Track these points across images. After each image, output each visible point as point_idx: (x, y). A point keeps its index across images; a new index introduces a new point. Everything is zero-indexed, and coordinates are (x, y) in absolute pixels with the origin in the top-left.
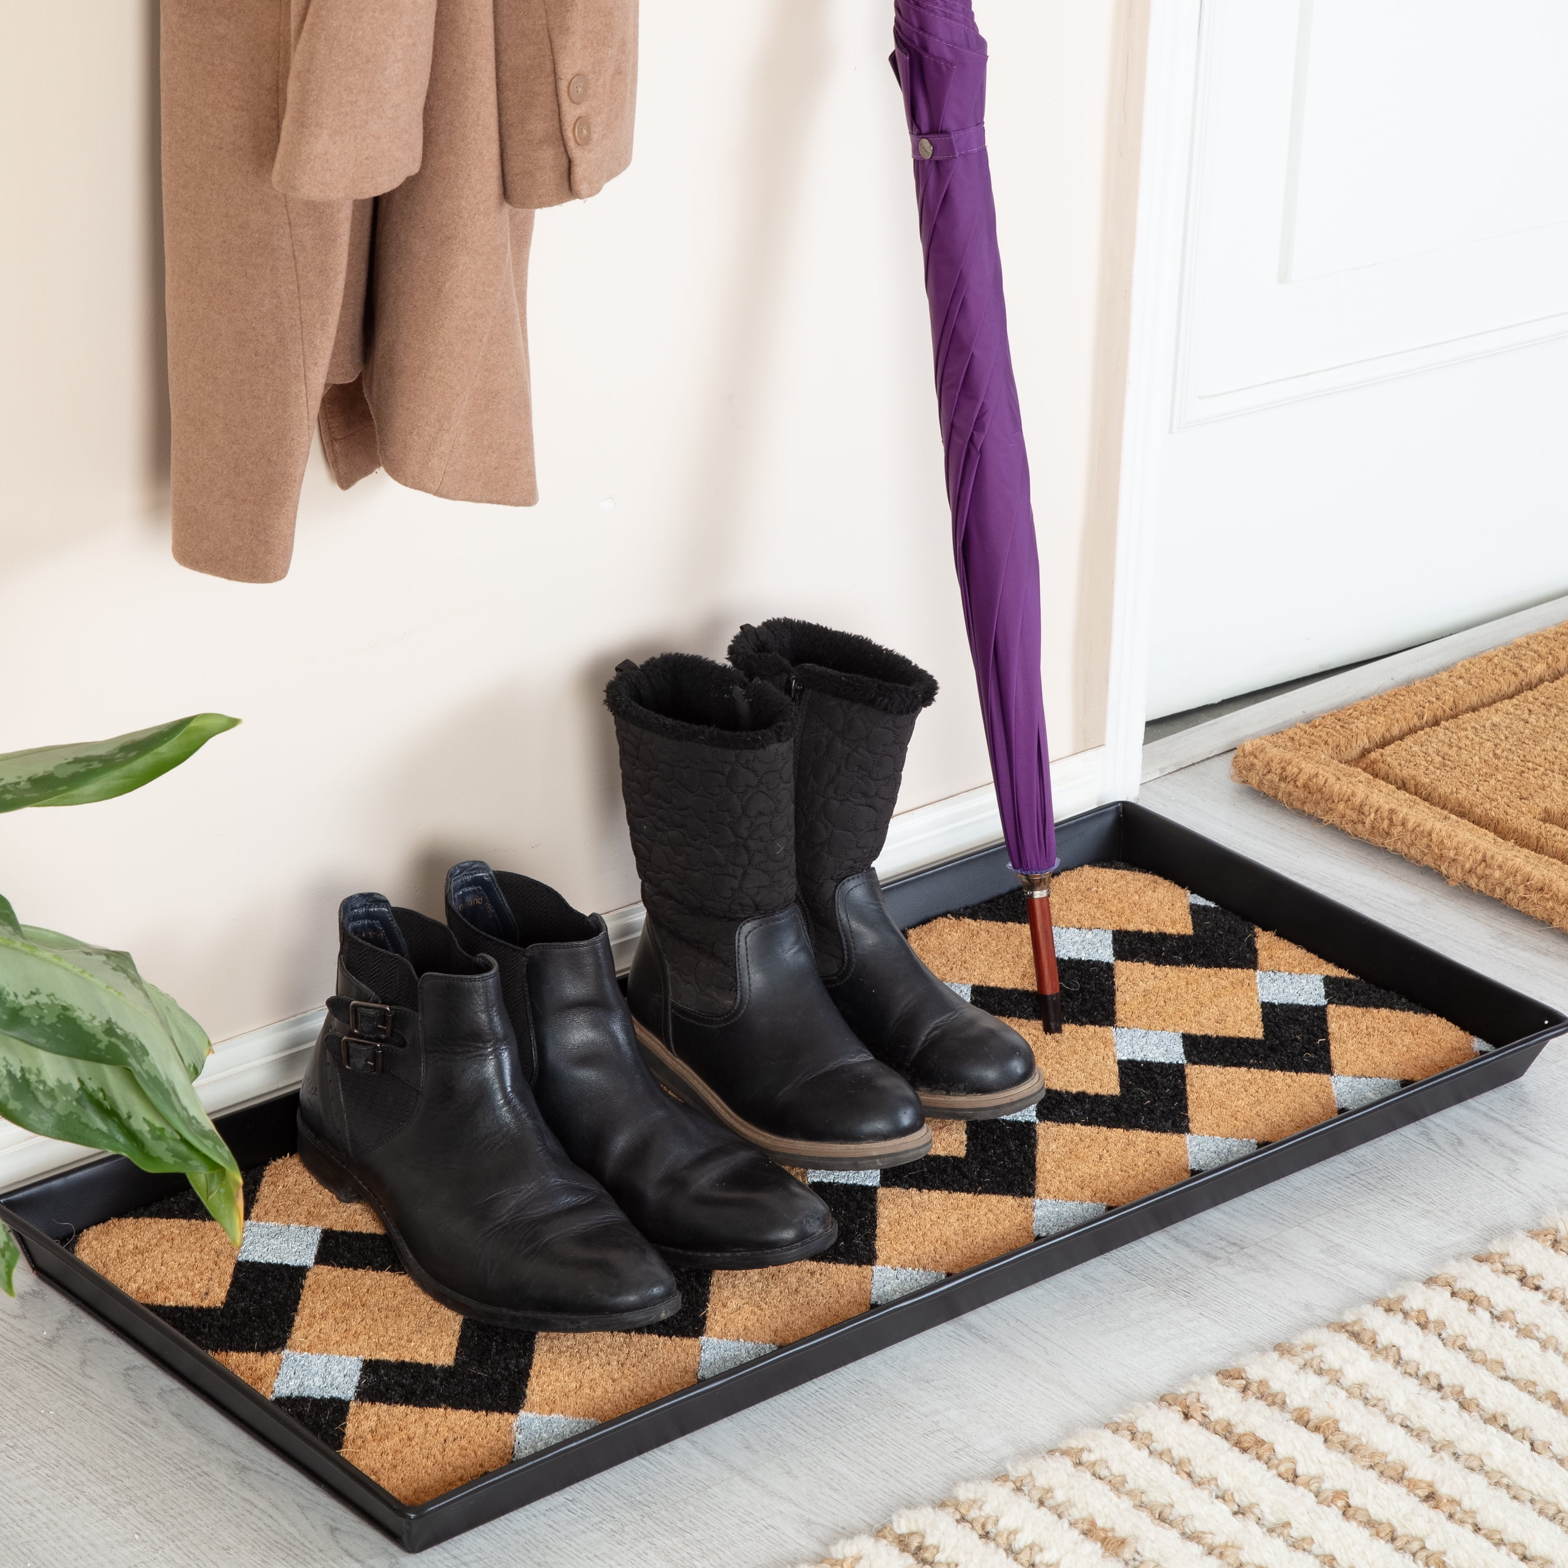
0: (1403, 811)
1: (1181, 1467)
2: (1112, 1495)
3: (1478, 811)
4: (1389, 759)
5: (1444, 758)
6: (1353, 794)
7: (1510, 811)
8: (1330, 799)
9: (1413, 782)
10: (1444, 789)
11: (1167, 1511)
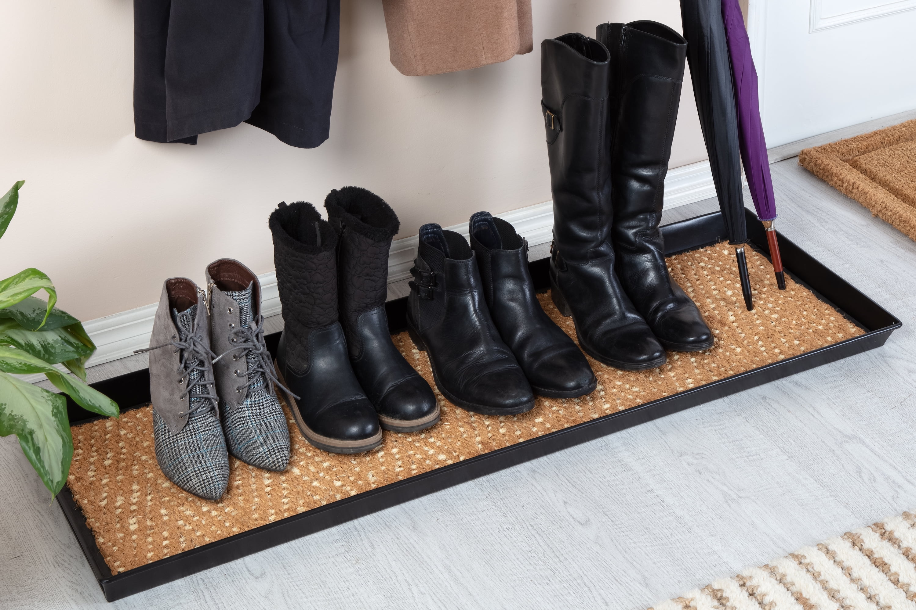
0: (858, 183)
1: (847, 571)
2: (813, 582)
3: (892, 185)
4: (862, 160)
5: (885, 162)
6: (841, 174)
7: (905, 186)
8: (831, 175)
9: (869, 171)
10: (881, 175)
11: (836, 593)
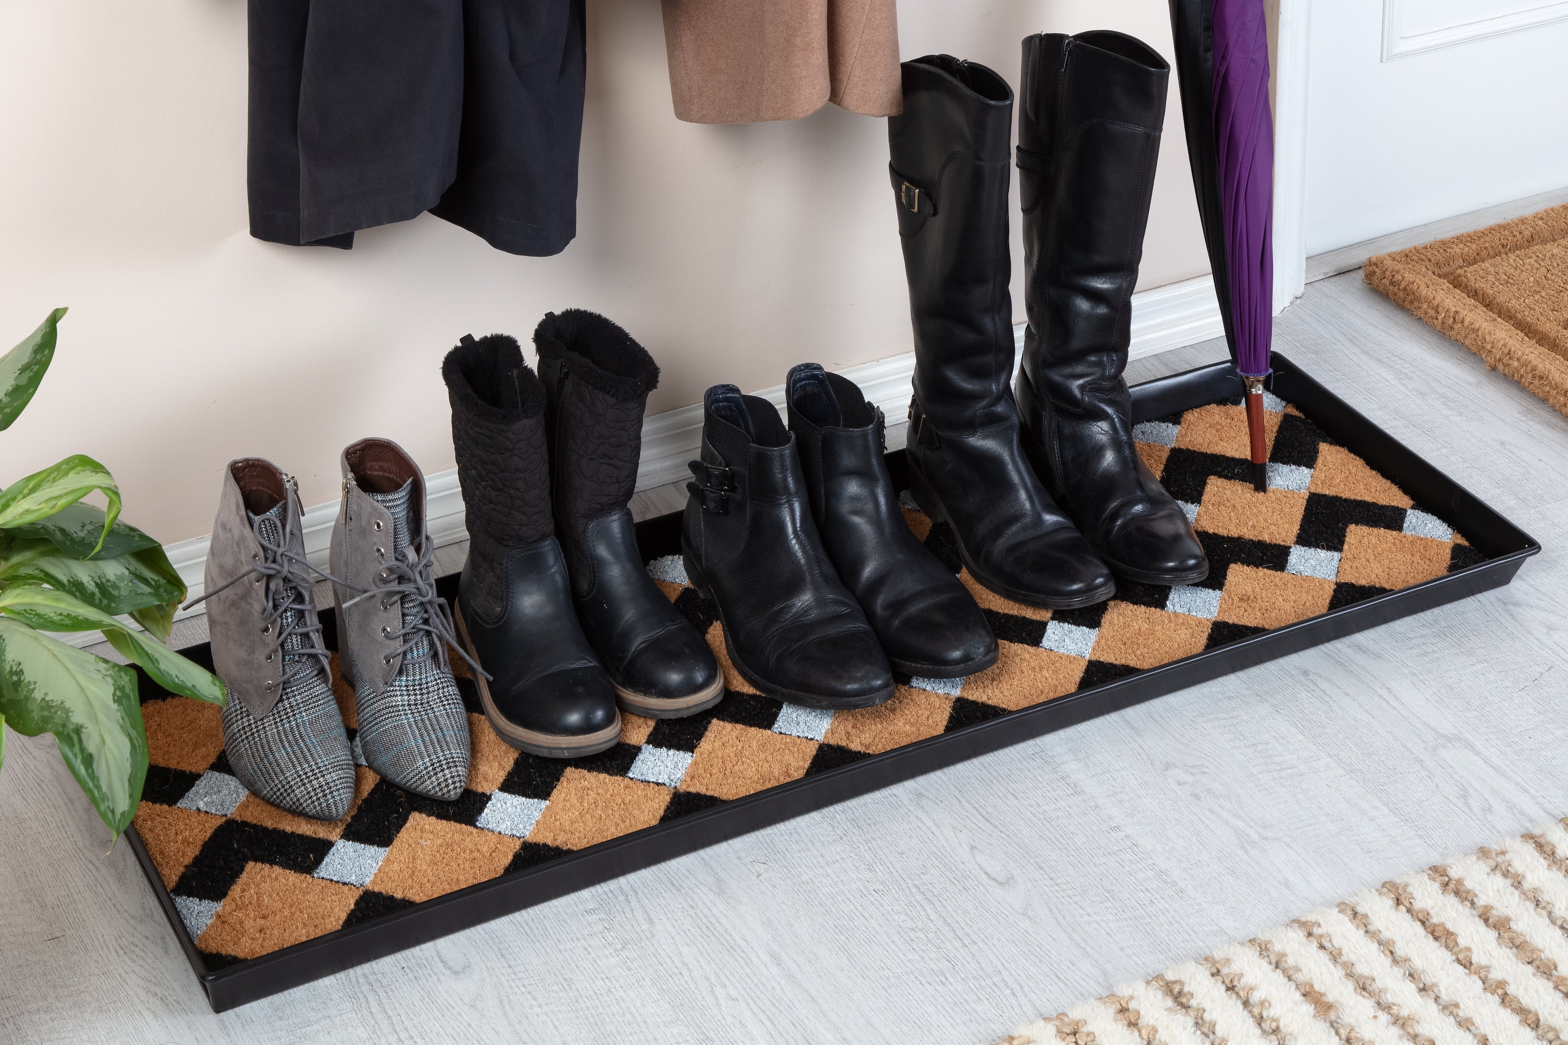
0: (1463, 313)
2: (1330, 965)
3: (1519, 316)
4: (1469, 275)
6: (1434, 298)
7: (1541, 318)
8: (1418, 299)
9: (1481, 292)
10: (1501, 299)
11: (1368, 982)
